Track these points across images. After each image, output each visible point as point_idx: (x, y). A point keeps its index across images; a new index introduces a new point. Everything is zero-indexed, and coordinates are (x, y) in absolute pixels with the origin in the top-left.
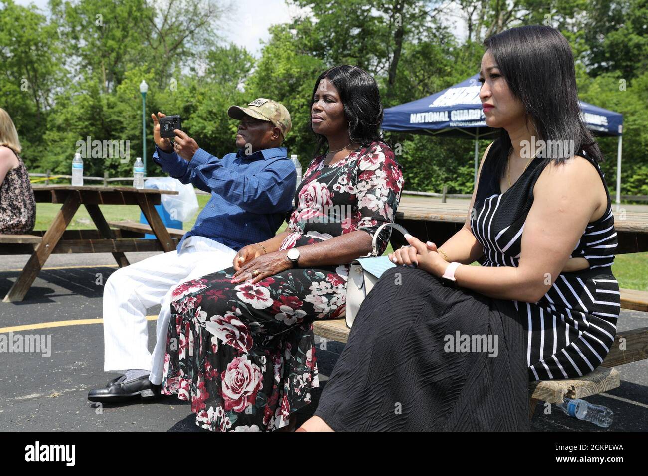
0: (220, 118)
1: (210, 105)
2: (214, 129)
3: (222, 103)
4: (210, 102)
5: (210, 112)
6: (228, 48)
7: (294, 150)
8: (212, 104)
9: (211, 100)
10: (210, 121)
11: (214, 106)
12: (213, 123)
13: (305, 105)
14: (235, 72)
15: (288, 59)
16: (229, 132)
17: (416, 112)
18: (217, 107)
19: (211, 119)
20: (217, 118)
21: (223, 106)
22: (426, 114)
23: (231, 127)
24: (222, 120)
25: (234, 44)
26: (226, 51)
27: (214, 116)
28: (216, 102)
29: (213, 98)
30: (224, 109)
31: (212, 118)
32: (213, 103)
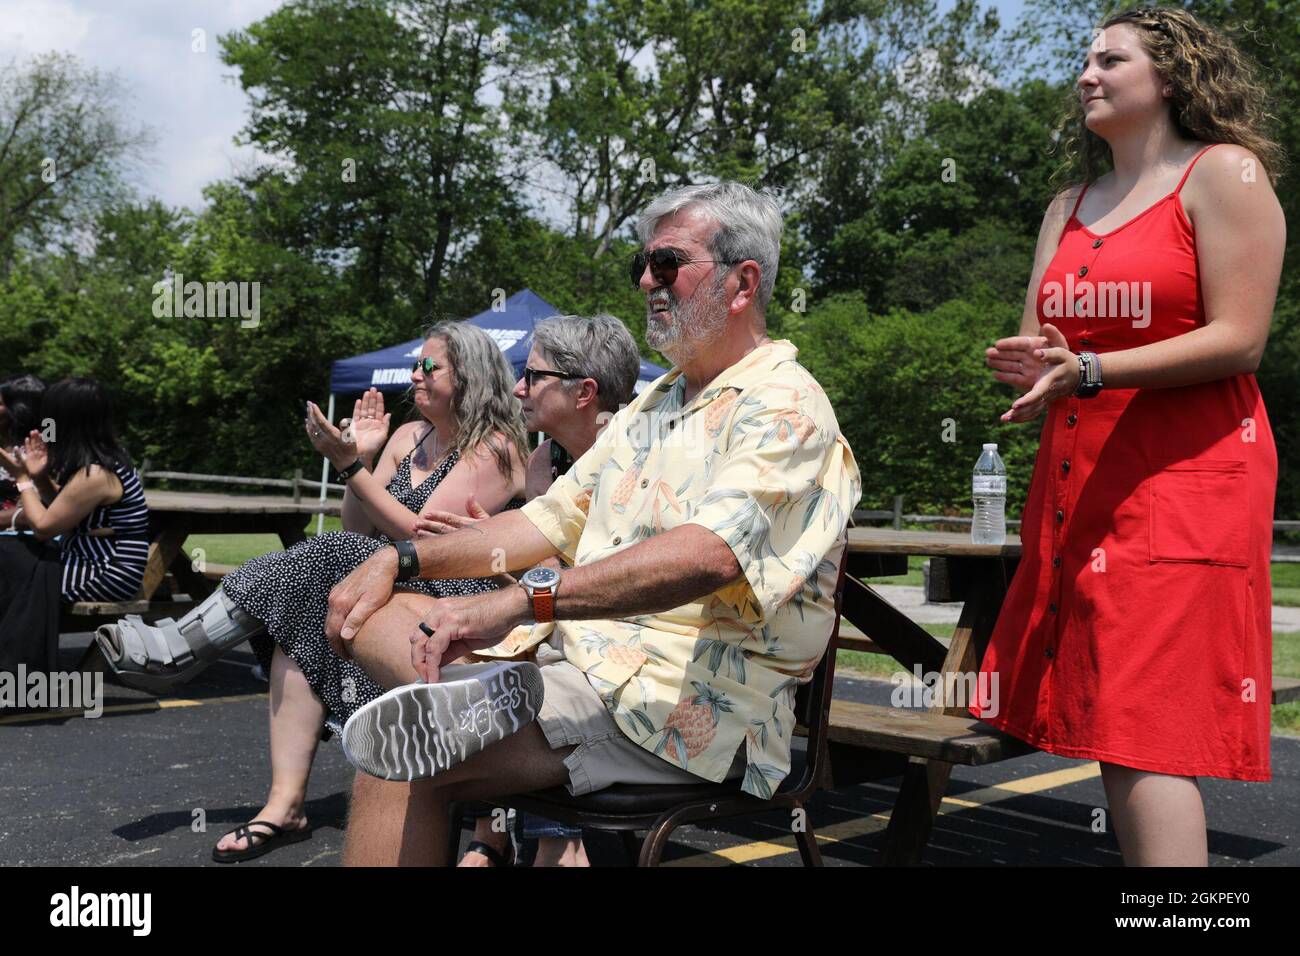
0: (101, 350)
1: (83, 326)
2: (90, 371)
3: (107, 323)
4: (83, 320)
5: (84, 339)
6: (145, 207)
7: (245, 416)
8: (88, 324)
9: (86, 315)
10: (83, 355)
11: (92, 328)
12: (86, 359)
13: (266, 333)
14: (156, 255)
15: (233, 247)
16: (119, 378)
17: (383, 366)
18: (96, 328)
19: (84, 352)
20: (96, 350)
21: (108, 328)
22: (397, 371)
23: (122, 366)
24: (105, 354)
25: (157, 199)
26: (141, 212)
27: (90, 347)
28: (95, 320)
29: (90, 312)
30: (111, 334)
31: (86, 348)
32: (91, 322)
